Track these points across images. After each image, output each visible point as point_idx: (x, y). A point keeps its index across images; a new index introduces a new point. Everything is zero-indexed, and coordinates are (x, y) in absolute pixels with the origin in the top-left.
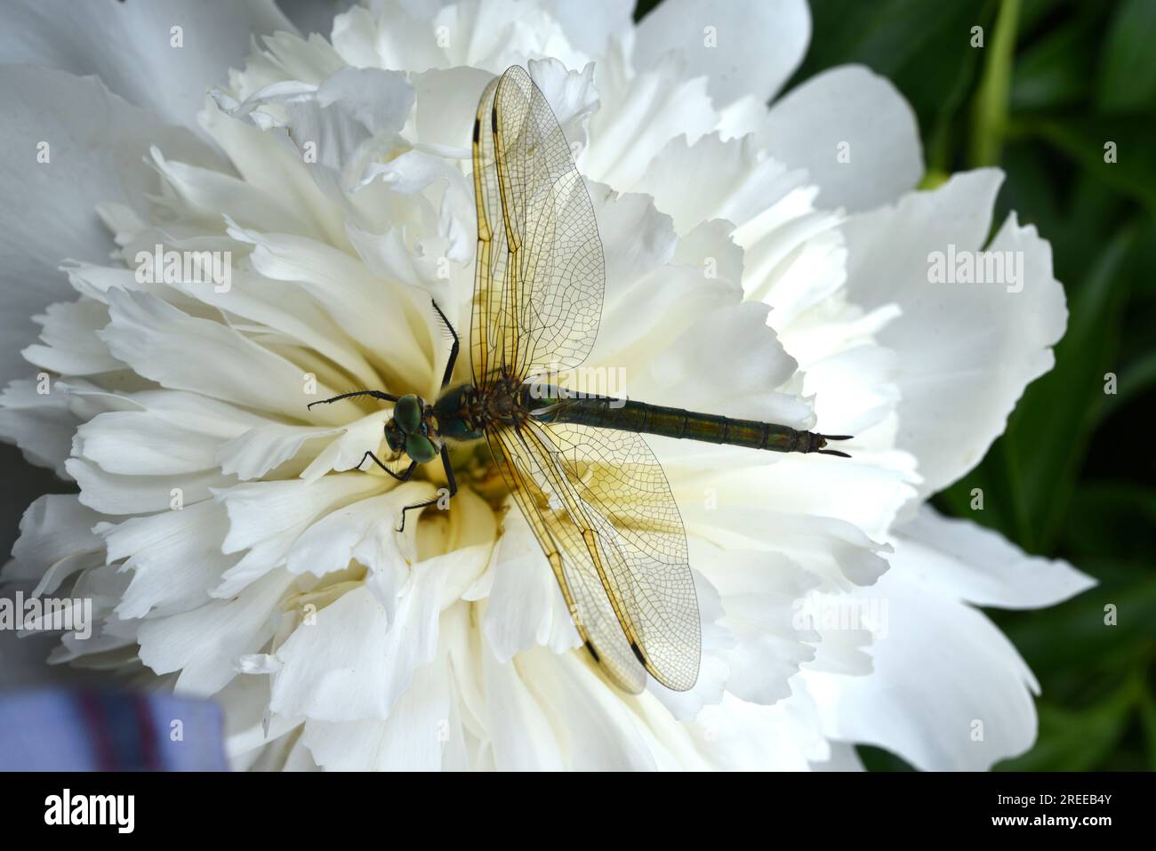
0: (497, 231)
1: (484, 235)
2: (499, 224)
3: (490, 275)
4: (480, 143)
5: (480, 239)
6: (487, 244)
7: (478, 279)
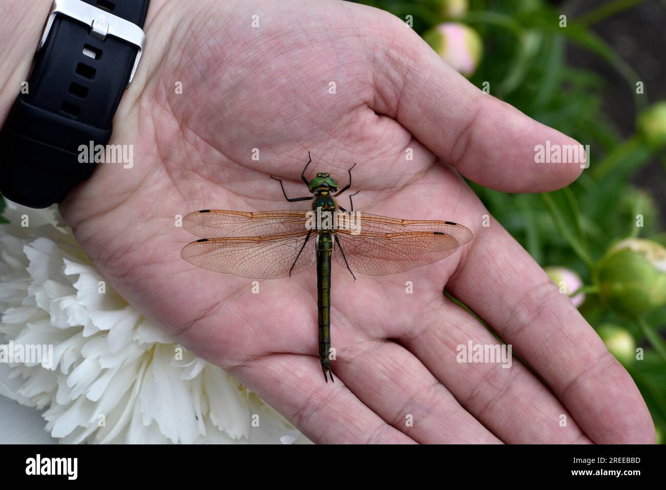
0: (405, 228)
1: (405, 223)
2: (408, 229)
3: (386, 223)
4: (445, 224)
5: (403, 220)
6: (401, 223)
7: (386, 218)
